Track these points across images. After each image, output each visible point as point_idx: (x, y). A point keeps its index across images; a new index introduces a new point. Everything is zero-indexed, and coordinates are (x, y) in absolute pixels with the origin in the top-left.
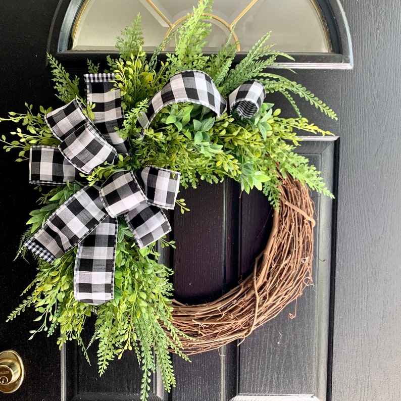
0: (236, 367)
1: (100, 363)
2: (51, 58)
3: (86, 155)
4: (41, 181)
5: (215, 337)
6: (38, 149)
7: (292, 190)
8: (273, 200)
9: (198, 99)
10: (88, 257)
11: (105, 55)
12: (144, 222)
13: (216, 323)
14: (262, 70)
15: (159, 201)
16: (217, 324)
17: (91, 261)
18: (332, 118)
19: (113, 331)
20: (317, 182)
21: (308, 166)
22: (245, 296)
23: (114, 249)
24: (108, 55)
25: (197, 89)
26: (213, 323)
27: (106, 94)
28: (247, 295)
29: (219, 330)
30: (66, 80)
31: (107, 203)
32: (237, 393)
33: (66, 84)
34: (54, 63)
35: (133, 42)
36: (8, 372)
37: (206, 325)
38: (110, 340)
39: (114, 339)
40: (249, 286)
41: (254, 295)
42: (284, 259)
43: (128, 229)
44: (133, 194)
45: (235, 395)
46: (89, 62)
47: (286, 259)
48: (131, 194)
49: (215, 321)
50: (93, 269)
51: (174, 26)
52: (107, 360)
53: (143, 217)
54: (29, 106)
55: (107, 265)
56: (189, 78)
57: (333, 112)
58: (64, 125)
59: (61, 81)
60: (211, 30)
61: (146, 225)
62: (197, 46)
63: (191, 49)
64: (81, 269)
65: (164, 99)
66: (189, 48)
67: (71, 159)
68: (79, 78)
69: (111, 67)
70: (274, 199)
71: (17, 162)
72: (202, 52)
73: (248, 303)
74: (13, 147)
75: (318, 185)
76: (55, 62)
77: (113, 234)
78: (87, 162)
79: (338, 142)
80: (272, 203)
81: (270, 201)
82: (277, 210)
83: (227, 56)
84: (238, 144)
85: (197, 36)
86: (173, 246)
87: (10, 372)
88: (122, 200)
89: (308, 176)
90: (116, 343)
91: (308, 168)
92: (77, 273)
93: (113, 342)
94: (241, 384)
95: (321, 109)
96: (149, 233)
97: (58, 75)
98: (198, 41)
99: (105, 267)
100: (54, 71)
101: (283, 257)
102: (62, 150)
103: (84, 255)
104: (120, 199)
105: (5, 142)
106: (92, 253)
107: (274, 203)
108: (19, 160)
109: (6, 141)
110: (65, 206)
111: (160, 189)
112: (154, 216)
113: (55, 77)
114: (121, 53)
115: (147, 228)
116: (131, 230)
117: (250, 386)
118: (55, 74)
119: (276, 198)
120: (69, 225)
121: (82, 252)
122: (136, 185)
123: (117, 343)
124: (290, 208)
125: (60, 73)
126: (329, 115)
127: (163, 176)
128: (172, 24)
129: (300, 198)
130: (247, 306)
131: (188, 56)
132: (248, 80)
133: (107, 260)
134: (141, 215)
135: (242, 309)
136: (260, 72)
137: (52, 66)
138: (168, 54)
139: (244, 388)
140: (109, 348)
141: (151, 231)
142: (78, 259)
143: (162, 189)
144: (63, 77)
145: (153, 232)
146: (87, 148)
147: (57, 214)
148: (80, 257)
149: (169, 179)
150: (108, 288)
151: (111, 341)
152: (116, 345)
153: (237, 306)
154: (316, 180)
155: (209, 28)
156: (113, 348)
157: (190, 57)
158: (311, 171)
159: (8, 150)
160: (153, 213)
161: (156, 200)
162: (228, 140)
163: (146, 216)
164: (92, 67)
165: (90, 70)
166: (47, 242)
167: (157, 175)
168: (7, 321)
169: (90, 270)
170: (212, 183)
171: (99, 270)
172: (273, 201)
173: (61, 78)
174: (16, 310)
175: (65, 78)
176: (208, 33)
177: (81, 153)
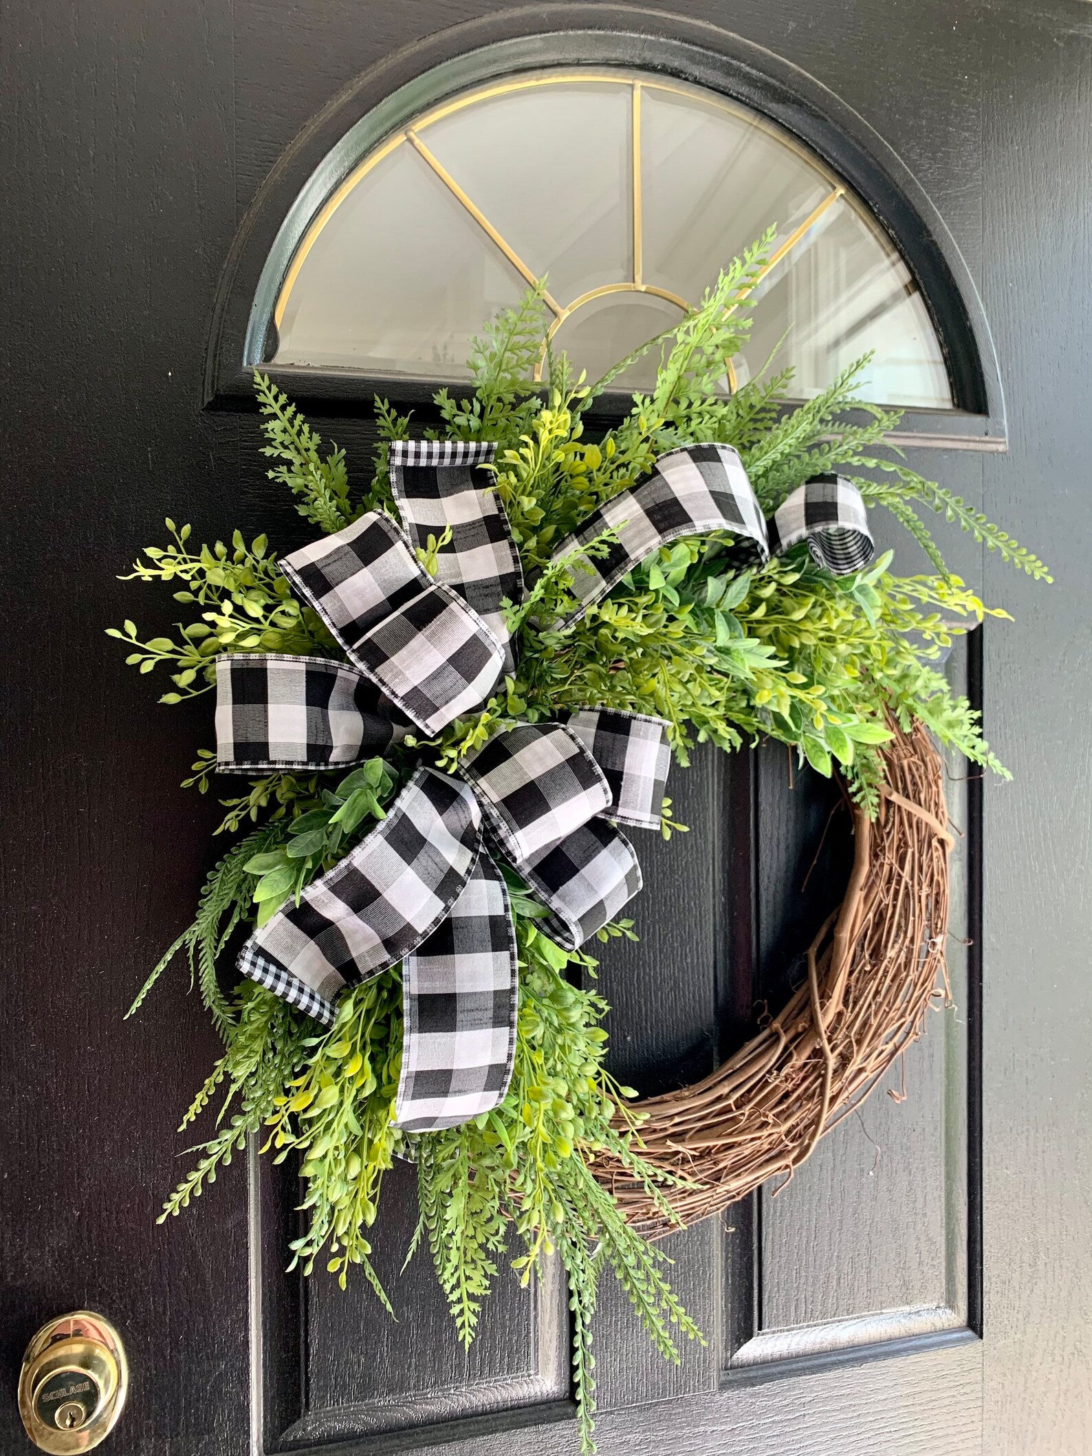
0: (751, 1258)
1: (455, 1310)
2: (264, 387)
3: (448, 683)
4: (274, 762)
5: (718, 1179)
6: (252, 665)
7: (905, 763)
8: (860, 789)
9: (690, 520)
10: (439, 987)
11: (436, 387)
12: (578, 871)
13: (720, 1143)
14: (861, 449)
15: (635, 808)
16: (723, 1145)
17: (451, 998)
18: (1037, 578)
19: (476, 1207)
20: (970, 740)
21: (950, 698)
22: (795, 1057)
23: (512, 958)
24: (442, 386)
25: (735, 494)
26: (711, 1144)
27: (446, 501)
28: (799, 1055)
29: (727, 1161)
30: (299, 453)
31: (514, 822)
32: (756, 1328)
33: (301, 465)
34: (273, 402)
35: (508, 354)
36: (87, 1385)
37: (694, 1149)
38: (470, 1232)
39: (479, 1229)
40: (800, 1029)
41: (818, 1053)
42: (890, 945)
43: (530, 896)
44: (584, 793)
45: (749, 1336)
46: (382, 406)
47: (893, 947)
48: (577, 793)
49: (719, 1136)
50: (459, 1024)
51: (568, 313)
52: (472, 1297)
53: (572, 854)
54: (178, 530)
55: (497, 1007)
56: (711, 463)
57: (1039, 563)
58: (359, 593)
59: (287, 455)
60: (748, 337)
61: (583, 877)
62: (705, 378)
63: (689, 383)
64: (422, 1029)
65: (660, 521)
66: (684, 382)
67: (401, 695)
68: (343, 452)
69: (448, 422)
70: (865, 786)
71: (164, 704)
72: (715, 394)
73: (802, 1075)
74: (158, 658)
75: (973, 747)
76: (276, 399)
77: (501, 912)
78: (447, 702)
79: (978, 634)
80: (856, 799)
81: (855, 794)
82: (869, 815)
83: (758, 407)
84: (802, 644)
85: (709, 350)
86: (629, 934)
87: (94, 1385)
88: (553, 811)
89: (950, 725)
90: (488, 1240)
91: (951, 703)
92: (412, 1040)
93: (481, 1239)
94: (765, 1302)
95: (1005, 554)
96: (597, 901)
97: (280, 437)
98: (709, 363)
99: (490, 1014)
100: (271, 425)
101: (887, 942)
102: (372, 669)
103: (426, 984)
104: (548, 809)
105: (134, 641)
106: (450, 975)
107: (863, 798)
108: (172, 698)
109: (137, 639)
110: (381, 838)
111: (636, 773)
112: (604, 853)
113: (270, 442)
114: (477, 384)
115: (591, 888)
116: (543, 896)
117: (786, 1306)
118: (271, 435)
119: (870, 785)
120: (391, 895)
121: (419, 975)
122: (591, 764)
123: (493, 1239)
124: (899, 807)
125: (285, 431)
126: (1027, 568)
127: (645, 738)
128: (563, 308)
129: (925, 782)
130: (799, 1085)
131: (677, 402)
132: (819, 472)
133: (495, 992)
134: (564, 849)
135: (787, 1095)
136: (855, 454)
137: (263, 410)
138: (638, 394)
139: (775, 1312)
140: (469, 1259)
141: (602, 895)
142: (411, 997)
143: (643, 774)
144: (292, 443)
145: (607, 898)
146: (452, 660)
147: (356, 863)
148: (415, 991)
149: (658, 744)
150: (496, 1077)
151: (473, 1237)
152: (490, 1246)
153: (777, 1086)
154: (969, 733)
155: (744, 331)
156: (483, 1256)
157: (684, 404)
158: (960, 711)
159: (147, 667)
160: (599, 843)
161: (626, 805)
162: (767, 633)
163: (581, 854)
164: (389, 420)
165: (383, 427)
166: (291, 951)
167: (627, 733)
168: (161, 1220)
169: (451, 1026)
170: (729, 750)
171: (475, 1025)
172: (862, 793)
173: (286, 447)
174: (187, 1181)
175: (297, 449)
176: (739, 343)
177: (436, 676)
